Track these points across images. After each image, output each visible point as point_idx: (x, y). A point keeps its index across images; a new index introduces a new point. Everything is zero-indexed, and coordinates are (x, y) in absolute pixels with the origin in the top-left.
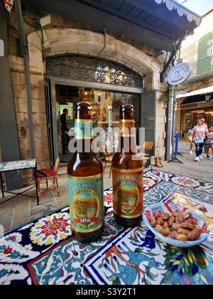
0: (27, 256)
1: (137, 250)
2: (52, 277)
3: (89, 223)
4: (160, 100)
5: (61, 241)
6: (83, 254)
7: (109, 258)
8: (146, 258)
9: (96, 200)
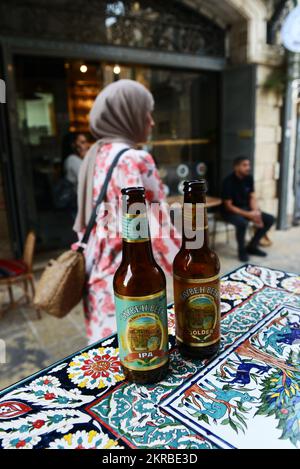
0: (80, 401)
1: (225, 388)
2: (123, 418)
3: (151, 358)
4: (267, 87)
5: (118, 384)
6: (154, 396)
7: (190, 398)
8: (237, 394)
9: (158, 326)
